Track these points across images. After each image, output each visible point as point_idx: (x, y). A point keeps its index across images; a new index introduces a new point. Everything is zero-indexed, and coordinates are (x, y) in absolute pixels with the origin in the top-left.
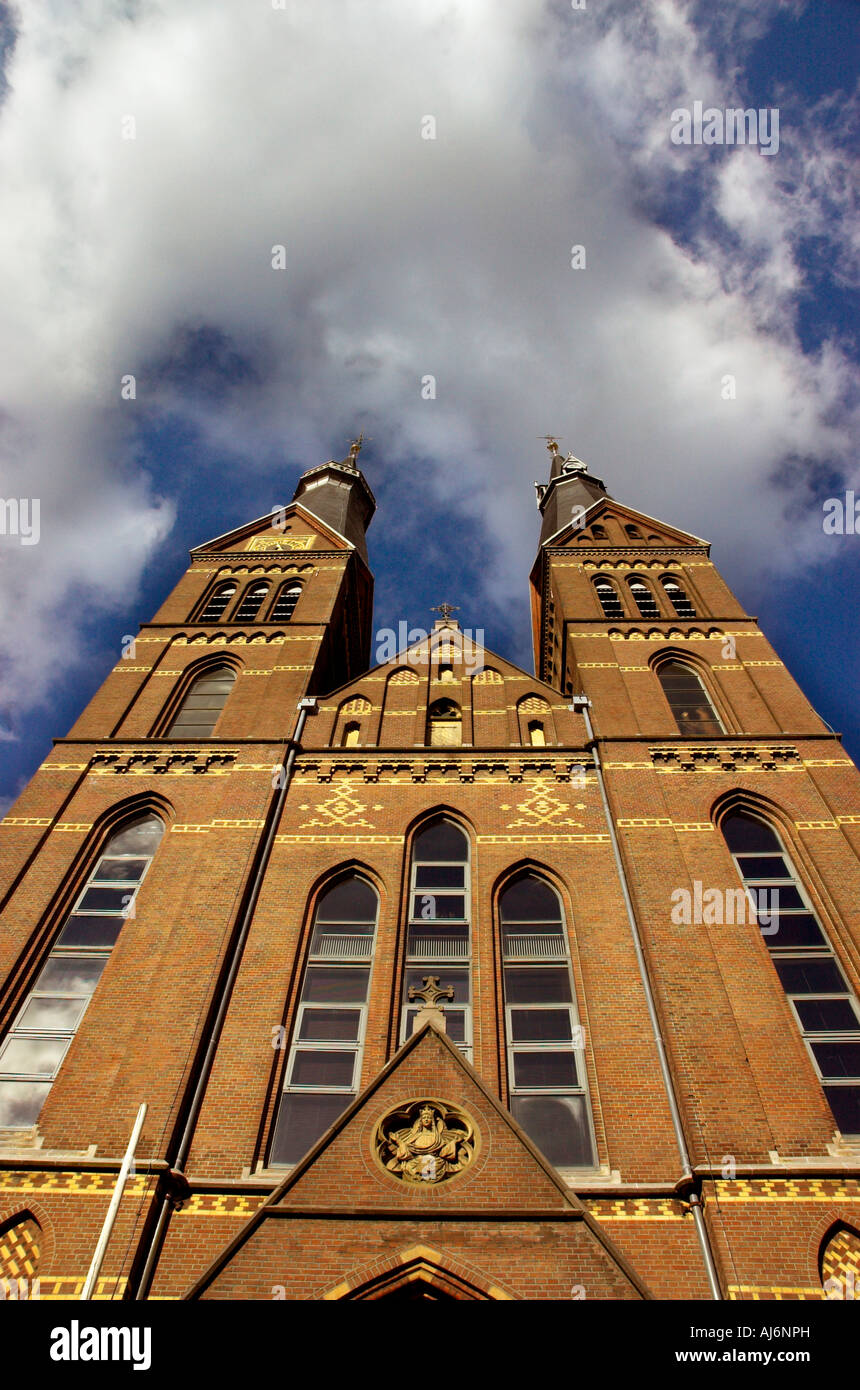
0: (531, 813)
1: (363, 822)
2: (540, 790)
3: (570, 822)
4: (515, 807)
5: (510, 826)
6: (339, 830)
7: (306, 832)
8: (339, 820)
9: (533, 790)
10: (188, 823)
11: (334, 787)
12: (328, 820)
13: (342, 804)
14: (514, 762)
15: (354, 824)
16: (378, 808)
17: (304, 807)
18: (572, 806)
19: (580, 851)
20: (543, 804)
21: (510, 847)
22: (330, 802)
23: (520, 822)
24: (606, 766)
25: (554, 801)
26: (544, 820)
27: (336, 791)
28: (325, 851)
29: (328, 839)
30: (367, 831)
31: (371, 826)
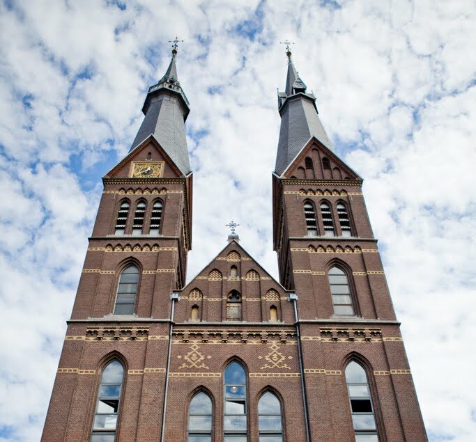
0: (270, 361)
1: (204, 366)
2: (274, 348)
3: (286, 366)
4: (264, 358)
5: (262, 368)
6: (194, 370)
7: (181, 371)
8: (194, 364)
9: (271, 347)
10: (134, 369)
11: (191, 345)
12: (189, 364)
13: (194, 355)
14: (264, 332)
15: (200, 366)
16: (209, 357)
17: (179, 357)
18: (287, 357)
19: (289, 382)
20: (275, 356)
21: (262, 379)
22: (189, 354)
23: (266, 366)
24: (302, 338)
25: (280, 354)
26: (276, 365)
27: (191, 347)
28: (190, 381)
29: (191, 375)
30: (206, 371)
31: (207, 368)
